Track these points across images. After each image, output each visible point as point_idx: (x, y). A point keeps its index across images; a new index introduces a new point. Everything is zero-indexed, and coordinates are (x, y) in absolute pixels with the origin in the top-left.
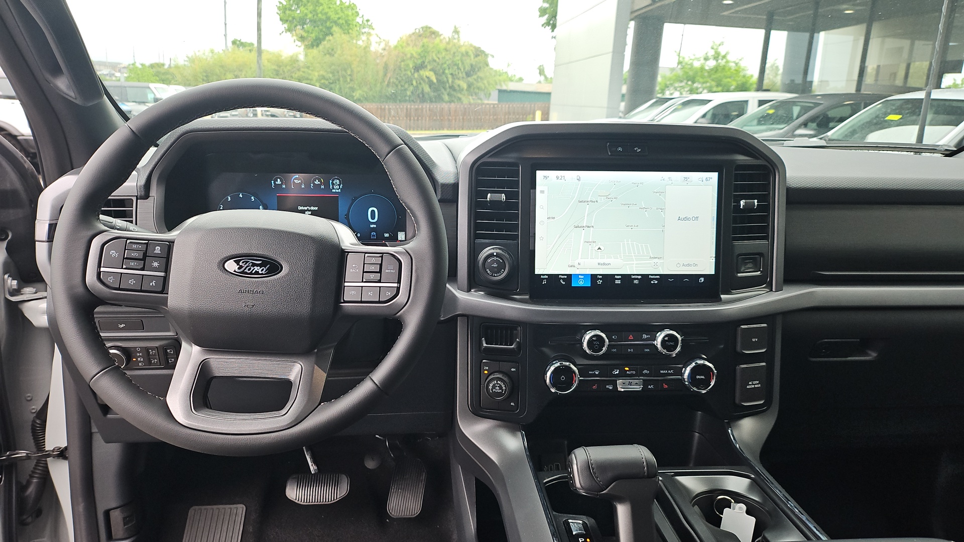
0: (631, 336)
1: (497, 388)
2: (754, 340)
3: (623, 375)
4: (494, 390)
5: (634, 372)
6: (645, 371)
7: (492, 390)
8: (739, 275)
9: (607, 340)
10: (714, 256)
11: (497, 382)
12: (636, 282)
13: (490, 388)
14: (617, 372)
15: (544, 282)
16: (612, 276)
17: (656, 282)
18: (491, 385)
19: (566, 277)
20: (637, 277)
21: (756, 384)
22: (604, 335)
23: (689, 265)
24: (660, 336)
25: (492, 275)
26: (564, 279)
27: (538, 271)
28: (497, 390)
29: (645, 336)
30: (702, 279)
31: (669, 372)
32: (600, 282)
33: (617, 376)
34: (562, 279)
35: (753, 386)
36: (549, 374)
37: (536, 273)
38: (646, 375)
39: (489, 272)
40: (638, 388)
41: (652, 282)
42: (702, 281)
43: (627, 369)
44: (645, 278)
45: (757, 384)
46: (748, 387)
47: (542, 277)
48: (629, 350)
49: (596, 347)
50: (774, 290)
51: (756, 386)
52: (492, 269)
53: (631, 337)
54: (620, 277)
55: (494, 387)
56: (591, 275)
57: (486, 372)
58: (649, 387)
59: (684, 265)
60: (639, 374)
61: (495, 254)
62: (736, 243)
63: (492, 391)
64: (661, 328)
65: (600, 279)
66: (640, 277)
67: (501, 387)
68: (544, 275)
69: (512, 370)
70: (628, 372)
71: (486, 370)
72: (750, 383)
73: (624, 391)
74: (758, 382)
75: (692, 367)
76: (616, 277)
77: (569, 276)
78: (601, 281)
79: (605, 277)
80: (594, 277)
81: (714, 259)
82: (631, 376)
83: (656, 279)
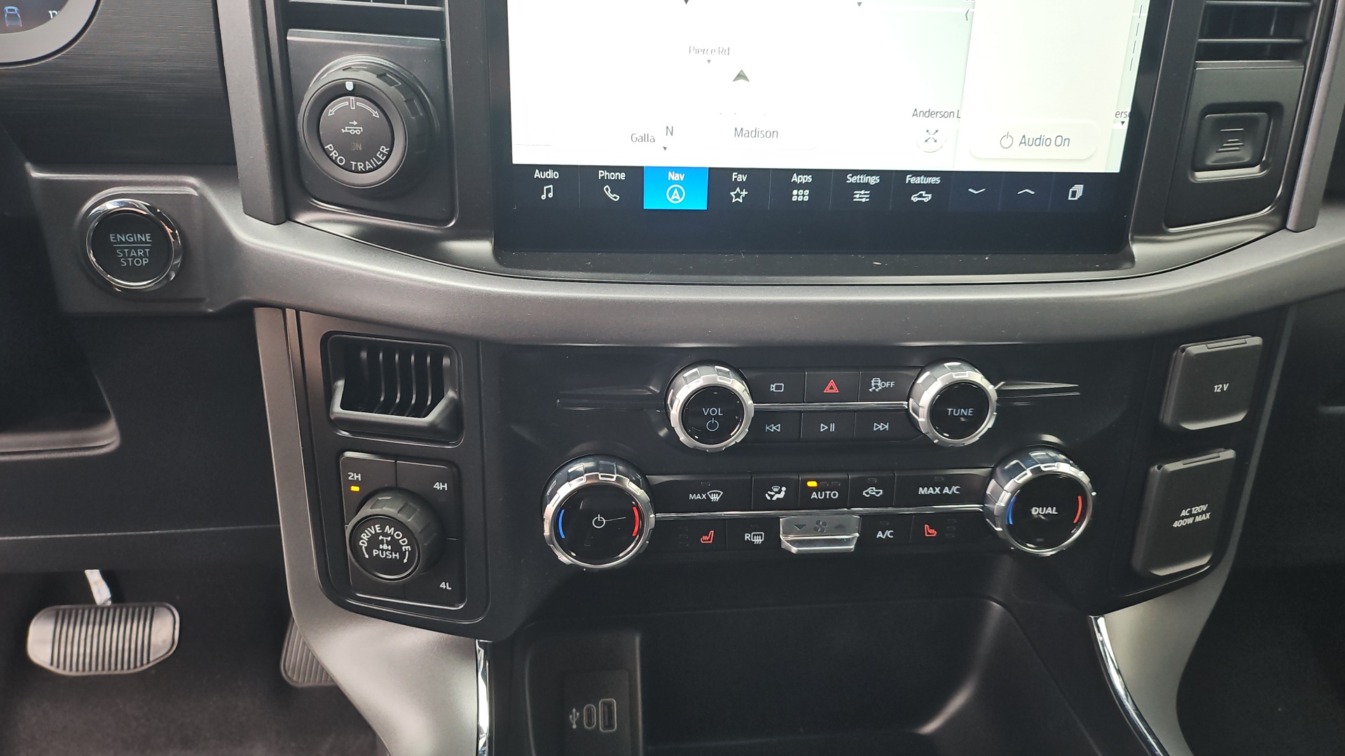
0: (832, 383)
1: (385, 547)
2: (1217, 389)
3: (799, 500)
4: (375, 552)
5: (835, 495)
6: (869, 490)
7: (369, 550)
8: (1202, 176)
9: (748, 402)
10: (1129, 110)
11: (382, 528)
12: (861, 196)
13: (363, 543)
14: (782, 495)
15: (547, 194)
16: (782, 178)
17: (927, 198)
18: (365, 537)
19: (622, 176)
20: (864, 179)
21: (1198, 514)
22: (738, 386)
23: (1041, 141)
24: (929, 387)
25: (347, 168)
26: (615, 186)
27: (520, 156)
28: (385, 551)
29: (877, 384)
30: (1079, 189)
31: (946, 490)
32: (738, 196)
33: (779, 505)
34: (609, 182)
35: (1190, 521)
36: (550, 509)
37: (517, 160)
38: (872, 501)
39: (334, 154)
40: (849, 541)
41: (914, 199)
42: (1079, 194)
43: (812, 484)
44: (893, 181)
45: (1203, 513)
46: (1175, 525)
47: (537, 174)
48: (823, 427)
49: (712, 426)
50: (1290, 225)
51: (1198, 519)
52: (345, 145)
53: (832, 388)
54: (809, 179)
55: (374, 542)
56: (710, 168)
57: (355, 489)
58: (880, 535)
59: (1024, 141)
60: (851, 497)
61: (349, 86)
62: (1206, 66)
63: (370, 553)
64: (936, 357)
65: (742, 185)
66: (874, 180)
67: (395, 546)
68: (544, 168)
69: (438, 486)
70: (814, 495)
71: (355, 483)
72: (1184, 513)
73: (800, 554)
74: (1204, 508)
75: (1020, 481)
76: (795, 178)
77: (636, 174)
78: (744, 193)
79: (756, 175)
80: (719, 178)
81: (1127, 120)
82: (826, 504)
83: (928, 188)
